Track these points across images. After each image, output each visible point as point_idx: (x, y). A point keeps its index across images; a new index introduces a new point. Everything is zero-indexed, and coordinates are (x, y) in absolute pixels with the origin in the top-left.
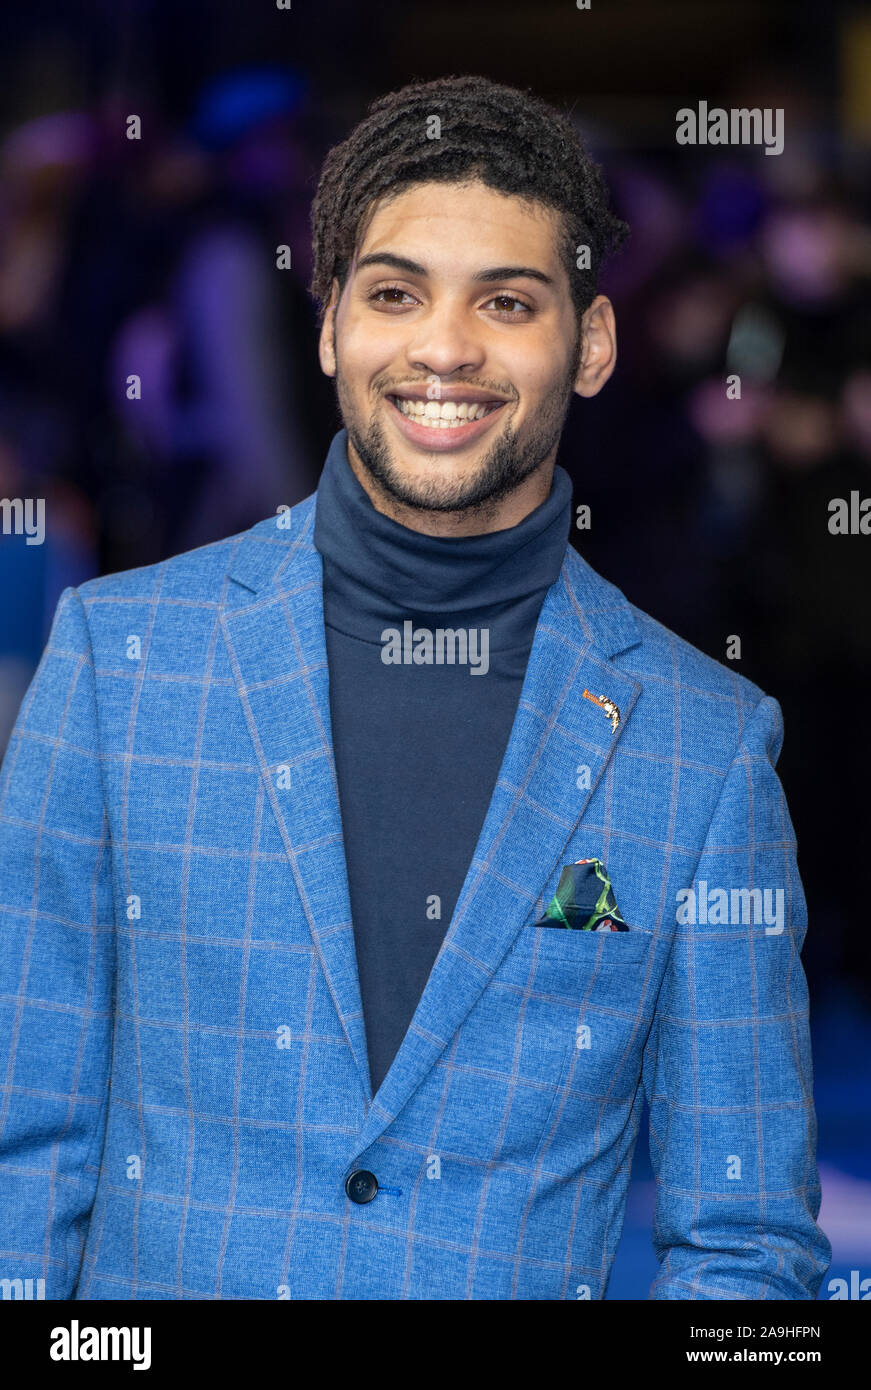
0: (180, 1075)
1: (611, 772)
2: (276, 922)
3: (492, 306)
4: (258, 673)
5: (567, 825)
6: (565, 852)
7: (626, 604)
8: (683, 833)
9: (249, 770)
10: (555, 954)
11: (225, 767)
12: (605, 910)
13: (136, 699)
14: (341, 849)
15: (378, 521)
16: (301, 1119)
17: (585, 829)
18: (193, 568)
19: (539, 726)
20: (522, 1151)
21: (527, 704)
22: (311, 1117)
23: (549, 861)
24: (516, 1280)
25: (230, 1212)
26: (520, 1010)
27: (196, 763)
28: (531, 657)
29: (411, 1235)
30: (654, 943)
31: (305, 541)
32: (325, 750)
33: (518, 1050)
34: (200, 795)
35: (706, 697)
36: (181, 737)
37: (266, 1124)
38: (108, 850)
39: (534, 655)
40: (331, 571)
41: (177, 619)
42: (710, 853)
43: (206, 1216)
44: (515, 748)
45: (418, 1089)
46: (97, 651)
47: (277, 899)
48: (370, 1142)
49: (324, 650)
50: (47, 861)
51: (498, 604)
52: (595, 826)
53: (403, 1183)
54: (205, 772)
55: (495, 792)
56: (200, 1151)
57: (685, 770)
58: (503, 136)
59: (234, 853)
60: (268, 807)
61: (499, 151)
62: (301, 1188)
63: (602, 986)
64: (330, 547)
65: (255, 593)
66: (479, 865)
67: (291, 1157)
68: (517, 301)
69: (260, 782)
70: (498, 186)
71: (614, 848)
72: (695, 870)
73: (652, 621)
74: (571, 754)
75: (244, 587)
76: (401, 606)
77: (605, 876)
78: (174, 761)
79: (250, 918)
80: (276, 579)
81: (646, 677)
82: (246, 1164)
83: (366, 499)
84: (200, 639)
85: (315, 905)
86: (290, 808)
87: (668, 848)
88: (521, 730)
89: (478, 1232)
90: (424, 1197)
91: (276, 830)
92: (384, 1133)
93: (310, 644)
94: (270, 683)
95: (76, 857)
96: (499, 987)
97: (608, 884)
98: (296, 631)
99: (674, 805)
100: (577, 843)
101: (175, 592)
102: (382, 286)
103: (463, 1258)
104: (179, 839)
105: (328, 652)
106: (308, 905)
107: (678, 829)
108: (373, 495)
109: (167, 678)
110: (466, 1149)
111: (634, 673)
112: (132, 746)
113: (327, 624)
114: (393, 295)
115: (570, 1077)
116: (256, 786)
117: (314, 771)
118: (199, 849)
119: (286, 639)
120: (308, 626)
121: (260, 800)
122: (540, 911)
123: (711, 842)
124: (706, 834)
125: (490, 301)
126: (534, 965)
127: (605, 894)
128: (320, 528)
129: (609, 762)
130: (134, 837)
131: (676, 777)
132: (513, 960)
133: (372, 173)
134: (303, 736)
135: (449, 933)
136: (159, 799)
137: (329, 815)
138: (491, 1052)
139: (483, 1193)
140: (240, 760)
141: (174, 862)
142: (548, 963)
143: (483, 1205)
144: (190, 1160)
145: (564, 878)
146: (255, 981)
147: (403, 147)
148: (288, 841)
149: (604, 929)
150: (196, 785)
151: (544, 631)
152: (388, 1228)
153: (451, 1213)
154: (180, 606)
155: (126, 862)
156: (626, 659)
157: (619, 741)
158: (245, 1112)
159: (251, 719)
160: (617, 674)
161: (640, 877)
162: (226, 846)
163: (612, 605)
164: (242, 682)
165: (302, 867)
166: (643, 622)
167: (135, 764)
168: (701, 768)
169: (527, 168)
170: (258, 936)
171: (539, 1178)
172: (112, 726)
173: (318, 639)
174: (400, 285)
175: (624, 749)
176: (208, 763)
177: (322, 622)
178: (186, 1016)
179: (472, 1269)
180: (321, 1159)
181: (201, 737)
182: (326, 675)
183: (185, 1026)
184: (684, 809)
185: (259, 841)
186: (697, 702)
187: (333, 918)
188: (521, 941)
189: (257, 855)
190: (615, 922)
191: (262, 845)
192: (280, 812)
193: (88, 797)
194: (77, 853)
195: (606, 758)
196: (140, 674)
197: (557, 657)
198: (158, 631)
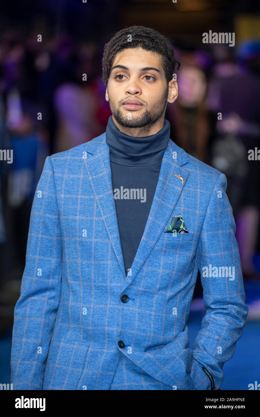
0: (78, 273)
1: (182, 194)
2: (100, 235)
3: (145, 78)
4: (94, 174)
5: (172, 207)
6: (172, 214)
7: (185, 153)
9: (92, 197)
10: (170, 239)
11: (86, 197)
12: (182, 228)
13: (64, 182)
14: (116, 216)
15: (120, 134)
16: (109, 282)
17: (176, 208)
18: (78, 150)
19: (164, 183)
20: (165, 288)
21: (161, 178)
22: (111, 282)
23: (168, 216)
24: (164, 320)
25: (92, 307)
26: (162, 253)
27: (79, 197)
28: (161, 167)
29: (137, 310)
30: (195, 236)
31: (104, 142)
32: (111, 192)
33: (162, 263)
34: (80, 204)
35: (206, 174)
36: (75, 190)
37: (100, 284)
38: (59, 219)
39: (162, 166)
41: (74, 162)
42: (209, 213)
44: (158, 189)
45: (137, 274)
46: (55, 170)
47: (100, 229)
48: (126, 287)
49: (110, 167)
50: (43, 222)
51: (153, 153)
52: (179, 207)
53: (134, 297)
54: (81, 199)
55: (153, 200)
56: (84, 292)
57: (201, 193)
58: (147, 37)
59: (89, 218)
60: (97, 206)
61: (145, 40)
62: (109, 300)
63: (182, 247)
64: (110, 142)
65: (93, 155)
66: (150, 218)
67: (106, 292)
68: (151, 77)
69: (95, 200)
70: (145, 49)
71: (184, 213)
72: (205, 217)
74: (172, 190)
75: (91, 154)
76: (128, 155)
77: (182, 220)
78: (74, 196)
79: (94, 234)
80: (98, 151)
81: (190, 170)
82: (96, 294)
83: (118, 129)
84: (80, 166)
85: (109, 230)
86: (103, 206)
87: (197, 212)
88: (159, 185)
89: (154, 309)
90: (140, 300)
91: (100, 212)
92: (129, 285)
93: (106, 166)
94: (97, 176)
95: (51, 221)
96: (156, 248)
97: (183, 222)
98: (103, 163)
99: (199, 201)
100: (175, 212)
101: (74, 156)
102: (118, 74)
103: (150, 315)
104: (76, 215)
107: (200, 207)
109: (72, 176)
110: (150, 288)
111: (187, 169)
112: (63, 193)
113: (111, 161)
114: (121, 77)
115: (175, 269)
117: (108, 197)
118: (81, 217)
119: (101, 165)
120: (106, 162)
121: (95, 205)
122: (166, 228)
123: (208, 210)
124: (207, 208)
126: (165, 242)
127: (182, 224)
130: (64, 215)
131: (199, 195)
132: (160, 241)
133: (115, 47)
134: (105, 189)
135: (143, 235)
136: (70, 206)
137: (112, 208)
138: (155, 264)
139: (155, 299)
140: (90, 195)
141: (75, 221)
142: (168, 241)
143: (155, 302)
144: (82, 294)
145: (172, 220)
146: (96, 249)
147: (122, 41)
148: (102, 215)
149: (182, 233)
150: (79, 202)
151: (164, 160)
152: (131, 308)
153: (147, 304)
154: (75, 159)
155: (64, 221)
156: (185, 166)
157: (184, 186)
158: (95, 282)
159: (92, 185)
160: (183, 170)
161: (191, 219)
162: (87, 217)
163: (182, 153)
164: (90, 176)
165: (106, 221)
166: (189, 157)
167: (64, 197)
168: (205, 192)
169: (153, 44)
170: (96, 238)
171: (168, 295)
172: (58, 188)
173: (108, 165)
174: (122, 74)
175: (185, 188)
176: (82, 196)
177: (109, 161)
178: (79, 259)
179: (153, 317)
180: (114, 292)
181: (80, 190)
182: (110, 173)
183: (79, 261)
184: (201, 202)
185: (95, 215)
186: (204, 176)
187: (114, 233)
188: (162, 237)
189: (95, 218)
190: (185, 231)
191: (96, 216)
192: (100, 207)
193: (53, 206)
194: (51, 220)
195: (181, 190)
196: (65, 175)
197: (168, 166)
198: (69, 165)
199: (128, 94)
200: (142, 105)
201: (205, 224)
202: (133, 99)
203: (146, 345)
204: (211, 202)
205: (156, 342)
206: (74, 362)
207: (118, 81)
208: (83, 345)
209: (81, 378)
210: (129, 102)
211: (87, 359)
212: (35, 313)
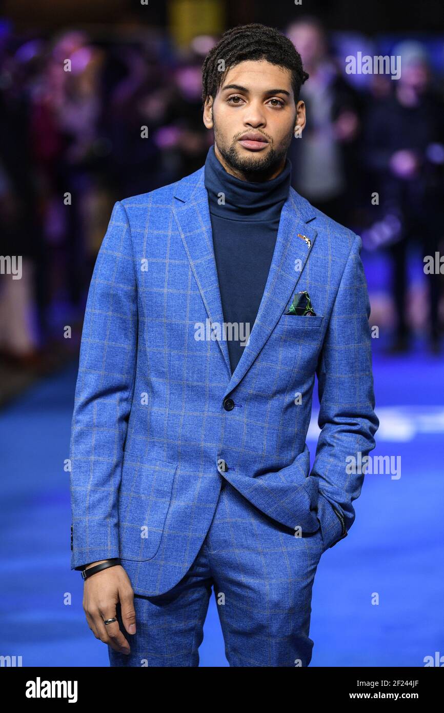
0: (164, 368)
1: (308, 262)
2: (197, 315)
3: (270, 103)
4: (188, 230)
5: (295, 280)
6: (294, 290)
8: (332, 282)
10: (292, 324)
11: (177, 262)
12: (308, 309)
13: (145, 239)
14: (219, 289)
15: (229, 177)
16: (207, 382)
17: (300, 282)
18: (162, 194)
19: (284, 247)
20: (282, 391)
21: (280, 239)
22: (211, 381)
23: (289, 292)
25: (183, 414)
26: (281, 343)
27: (167, 261)
28: (280, 223)
29: (245, 420)
30: (324, 320)
31: (201, 184)
32: (212, 256)
33: (280, 357)
34: (169, 272)
35: (338, 236)
36: (161, 252)
37: (195, 384)
38: (136, 291)
39: (281, 222)
40: (210, 194)
41: (158, 212)
42: (342, 289)
43: (174, 415)
44: (276, 254)
46: (131, 223)
47: (197, 307)
48: (232, 389)
50: (114, 295)
52: (304, 280)
53: (242, 403)
55: (270, 269)
56: (171, 393)
57: (333, 261)
59: (182, 291)
60: (193, 275)
61: (271, 49)
62: (207, 405)
63: (307, 335)
64: (210, 186)
65: (184, 202)
66: (266, 294)
67: (204, 395)
68: (279, 101)
69: (190, 267)
71: (310, 288)
72: (337, 295)
73: (318, 210)
74: (295, 256)
75: (180, 200)
77: (309, 297)
78: (159, 260)
79: (188, 315)
80: (192, 197)
81: (318, 229)
82: (188, 397)
83: (224, 169)
84: (166, 218)
85: (211, 309)
86: (201, 276)
87: (327, 287)
88: (278, 248)
89: (268, 419)
90: (250, 407)
91: (196, 284)
92: (236, 386)
93: (206, 219)
94: (192, 234)
95: (125, 294)
96: (274, 336)
97: (309, 300)
98: (200, 215)
99: (329, 273)
100: (298, 286)
101: (156, 202)
102: (232, 96)
103: (262, 428)
104: (163, 287)
105: (211, 222)
106: (208, 309)
108: (226, 168)
109: (156, 232)
110: (263, 391)
111: (314, 228)
112: (145, 256)
113: (210, 213)
114: (236, 100)
115: (297, 366)
116: (188, 269)
117: (208, 263)
118: (170, 290)
119: (197, 218)
120: (204, 214)
121: (190, 273)
122: (287, 309)
123: (342, 285)
124: (340, 282)
125: (269, 101)
126: (285, 328)
127: (309, 303)
128: (207, 180)
129: (308, 258)
130: (146, 287)
131: (330, 263)
132: (278, 326)
134: (204, 251)
135: (257, 318)
136: (155, 274)
137: (214, 278)
138: (272, 358)
139: (269, 406)
140: (182, 260)
141: (161, 295)
142: (290, 327)
143: (269, 410)
144: (168, 396)
145: (295, 298)
148: (200, 287)
149: (308, 315)
150: (167, 269)
151: (284, 214)
152: (238, 418)
153: (259, 413)
154: (158, 207)
155: (143, 295)
156: (311, 223)
157: (310, 251)
158: (187, 380)
159: (186, 246)
160: (309, 229)
161: (319, 297)
162: (179, 289)
163: (305, 205)
164: (182, 233)
165: (205, 296)
166: (315, 211)
168: (338, 260)
170: (191, 320)
171: (287, 400)
172: (138, 249)
173: (207, 218)
174: (239, 95)
175: (312, 254)
176: (171, 261)
178: (166, 348)
179: (266, 431)
180: (215, 395)
181: (168, 252)
182: (211, 230)
183: (166, 350)
184: (333, 274)
185: (190, 287)
186: (335, 237)
187: (217, 313)
188: (281, 320)
189: (189, 292)
190: (311, 313)
191: (191, 289)
192: (197, 277)
193: (130, 273)
194: (126, 292)
195: (306, 257)
196: (146, 231)
197: (289, 223)
198: (151, 216)
199: (248, 126)
200: (266, 141)
201: (336, 303)
202: (254, 133)
203: (256, 469)
204: (345, 274)
205: (269, 463)
206: (158, 490)
207: (233, 106)
208: (168, 466)
209: (170, 512)
210: (249, 137)
211: (175, 486)
212: (105, 422)
